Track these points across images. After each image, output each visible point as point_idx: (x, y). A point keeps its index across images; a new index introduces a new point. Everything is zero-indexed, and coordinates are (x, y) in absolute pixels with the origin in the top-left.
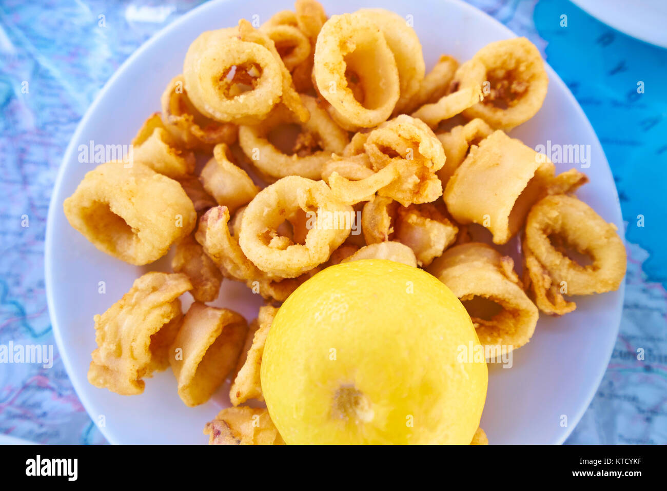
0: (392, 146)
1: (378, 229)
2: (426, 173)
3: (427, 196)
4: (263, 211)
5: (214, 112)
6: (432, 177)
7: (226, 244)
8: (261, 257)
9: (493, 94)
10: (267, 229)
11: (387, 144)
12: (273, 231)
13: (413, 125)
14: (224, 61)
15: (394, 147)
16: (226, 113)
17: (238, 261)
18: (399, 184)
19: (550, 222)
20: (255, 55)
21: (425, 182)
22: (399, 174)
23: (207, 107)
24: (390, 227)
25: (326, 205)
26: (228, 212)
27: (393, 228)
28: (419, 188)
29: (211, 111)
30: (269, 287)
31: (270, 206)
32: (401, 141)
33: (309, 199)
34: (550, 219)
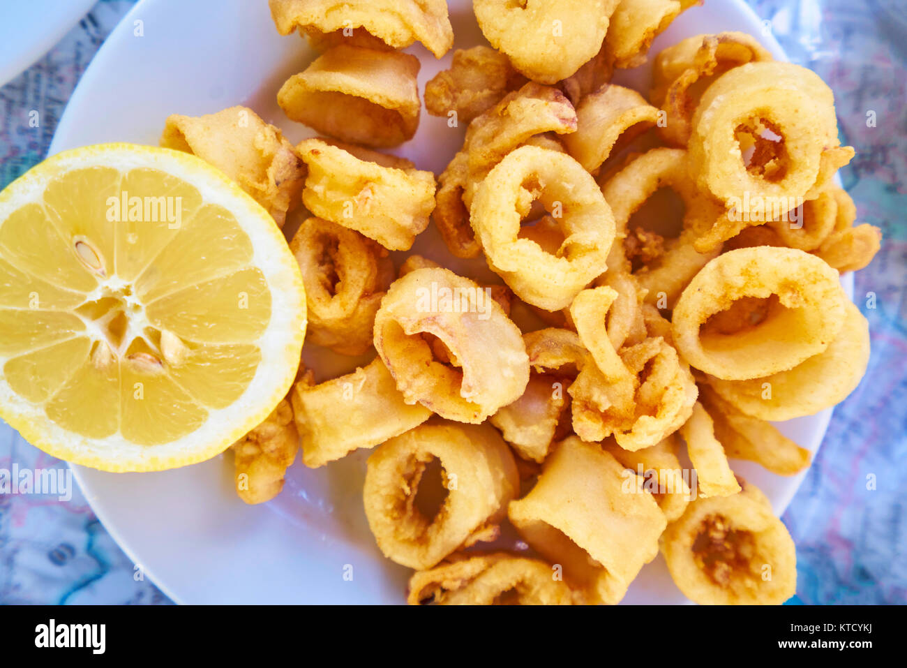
0: (651, 376)
1: (543, 351)
2: (613, 421)
3: (580, 420)
4: (568, 182)
5: (713, 109)
6: (606, 429)
7: (523, 128)
8: (509, 175)
9: (717, 536)
10: (543, 185)
11: (656, 370)
12: (540, 194)
13: (682, 407)
14: (794, 125)
15: (651, 379)
16: (713, 129)
17: (498, 144)
18: (600, 383)
19: (533, 592)
20: (801, 171)
21: (601, 420)
22: (613, 383)
23: (720, 98)
24: (544, 368)
25: (575, 270)
26: (569, 133)
27: (544, 372)
28: (592, 410)
29: (714, 104)
30: (456, 184)
31: (575, 192)
32: (659, 389)
33: (583, 248)
34: (538, 592)
